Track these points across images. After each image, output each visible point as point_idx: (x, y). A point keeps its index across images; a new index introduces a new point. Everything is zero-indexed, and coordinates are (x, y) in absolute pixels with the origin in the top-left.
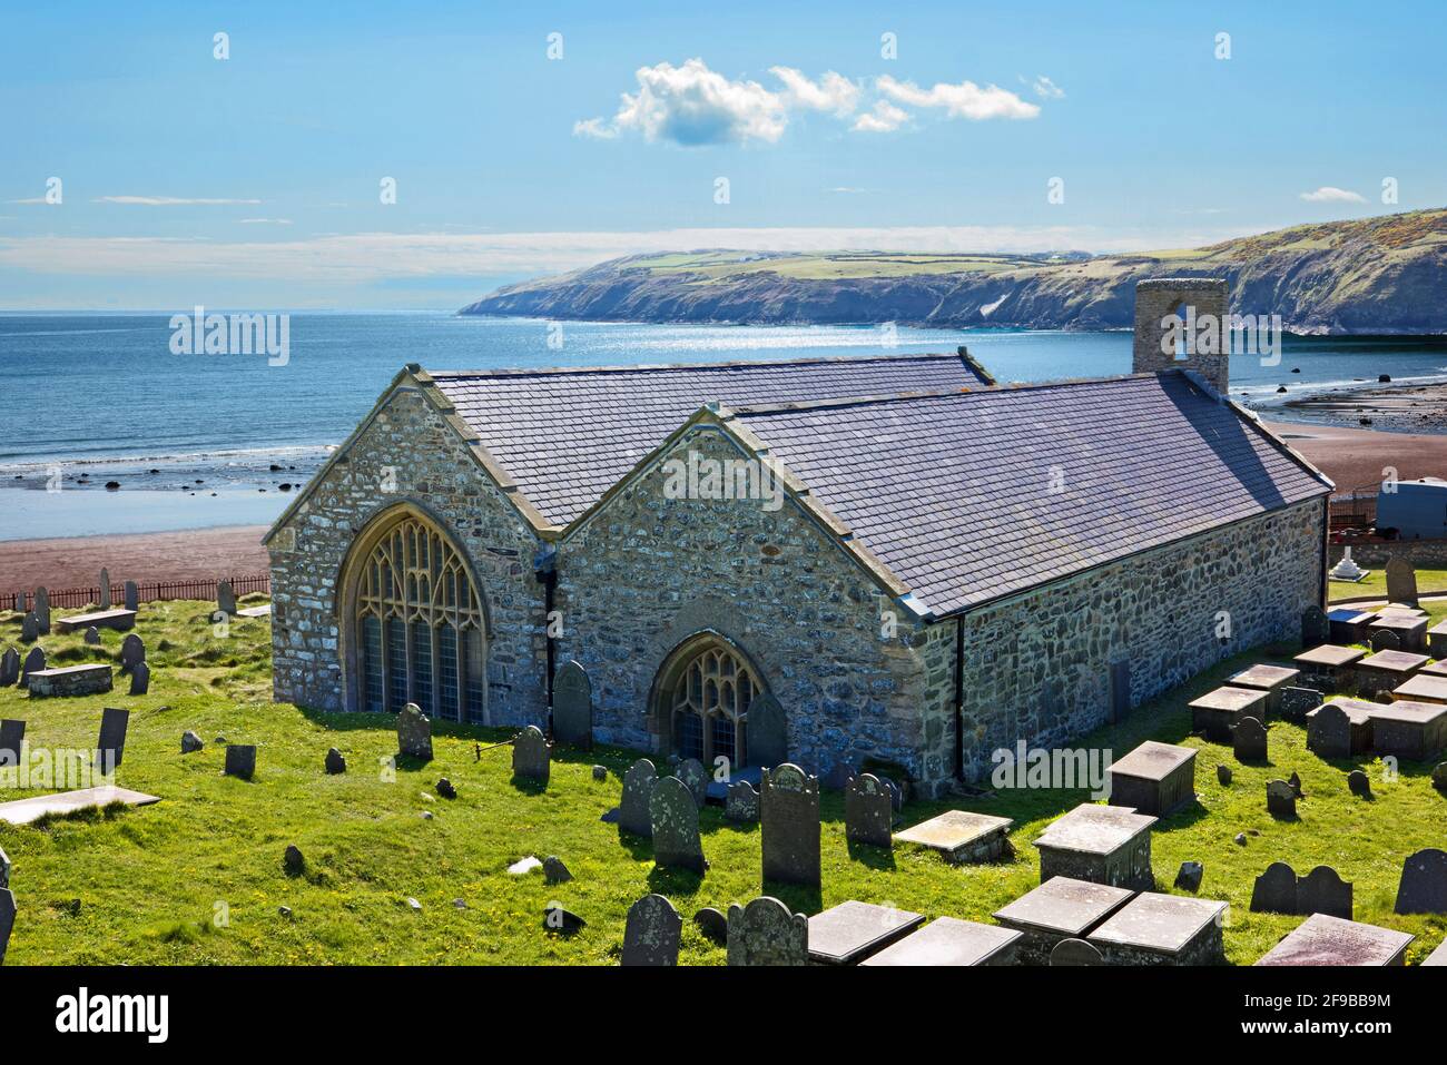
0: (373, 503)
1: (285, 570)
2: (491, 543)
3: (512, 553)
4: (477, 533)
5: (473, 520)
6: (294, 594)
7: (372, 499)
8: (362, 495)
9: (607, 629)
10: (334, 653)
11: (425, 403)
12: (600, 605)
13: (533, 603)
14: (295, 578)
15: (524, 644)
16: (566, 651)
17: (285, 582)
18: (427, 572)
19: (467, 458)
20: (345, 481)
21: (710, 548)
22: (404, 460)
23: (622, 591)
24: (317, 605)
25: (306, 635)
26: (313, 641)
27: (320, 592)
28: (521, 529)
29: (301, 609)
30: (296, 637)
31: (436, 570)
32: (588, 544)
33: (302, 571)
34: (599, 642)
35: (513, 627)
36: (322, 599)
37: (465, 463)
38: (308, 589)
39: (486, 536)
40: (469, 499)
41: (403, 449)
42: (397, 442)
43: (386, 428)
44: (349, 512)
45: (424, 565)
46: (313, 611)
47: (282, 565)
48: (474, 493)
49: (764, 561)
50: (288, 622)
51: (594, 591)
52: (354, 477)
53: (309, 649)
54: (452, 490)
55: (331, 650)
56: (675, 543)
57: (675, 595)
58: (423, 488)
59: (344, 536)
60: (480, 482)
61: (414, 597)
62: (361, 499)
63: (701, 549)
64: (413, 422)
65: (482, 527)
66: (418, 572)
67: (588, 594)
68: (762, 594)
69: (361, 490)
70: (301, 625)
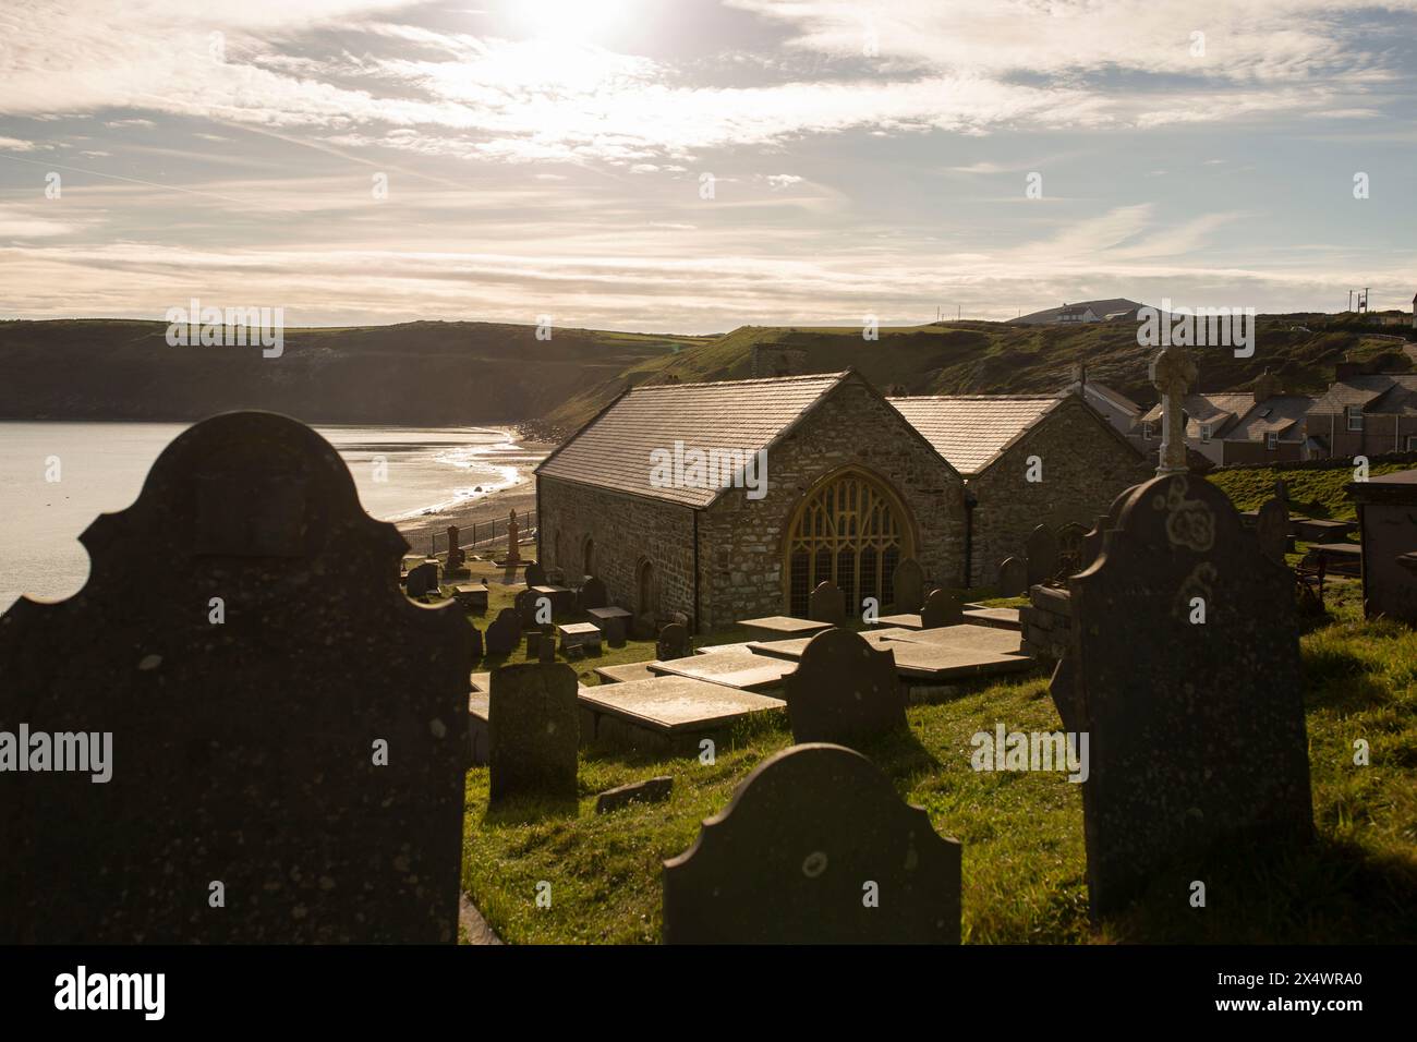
0: (817, 467)
1: (729, 526)
2: (920, 486)
3: (938, 492)
4: (910, 481)
5: (906, 473)
6: (738, 544)
7: (817, 464)
8: (808, 462)
9: (1006, 532)
10: (776, 584)
11: (867, 394)
12: (1002, 518)
13: (954, 522)
14: (739, 531)
15: (947, 551)
16: (978, 550)
17: (729, 535)
18: (857, 513)
19: (902, 430)
20: (793, 453)
21: (1073, 475)
22: (849, 435)
23: (1017, 507)
24: (762, 549)
25: (748, 574)
26: (754, 578)
27: (764, 539)
28: (947, 475)
29: (745, 555)
30: (737, 577)
31: (865, 510)
32: (995, 480)
33: (747, 525)
34: (1000, 542)
35: (937, 541)
36: (766, 544)
37: (901, 434)
38: (754, 538)
39: (917, 482)
40: (902, 458)
41: (847, 426)
42: (843, 422)
43: (832, 412)
44: (796, 475)
45: (853, 508)
46: (757, 554)
47: (728, 523)
48: (908, 454)
49: (1105, 479)
50: (731, 566)
51: (997, 510)
52: (801, 449)
53: (751, 584)
54: (888, 453)
55: (774, 582)
56: (1053, 474)
57: (1051, 505)
58: (864, 454)
59: (790, 494)
60: (913, 446)
61: (841, 533)
62: (807, 465)
63: (1068, 476)
64: (857, 407)
65: (913, 476)
66: (848, 514)
67: (993, 512)
68: (1103, 499)
69: (808, 458)
70: (744, 567)
